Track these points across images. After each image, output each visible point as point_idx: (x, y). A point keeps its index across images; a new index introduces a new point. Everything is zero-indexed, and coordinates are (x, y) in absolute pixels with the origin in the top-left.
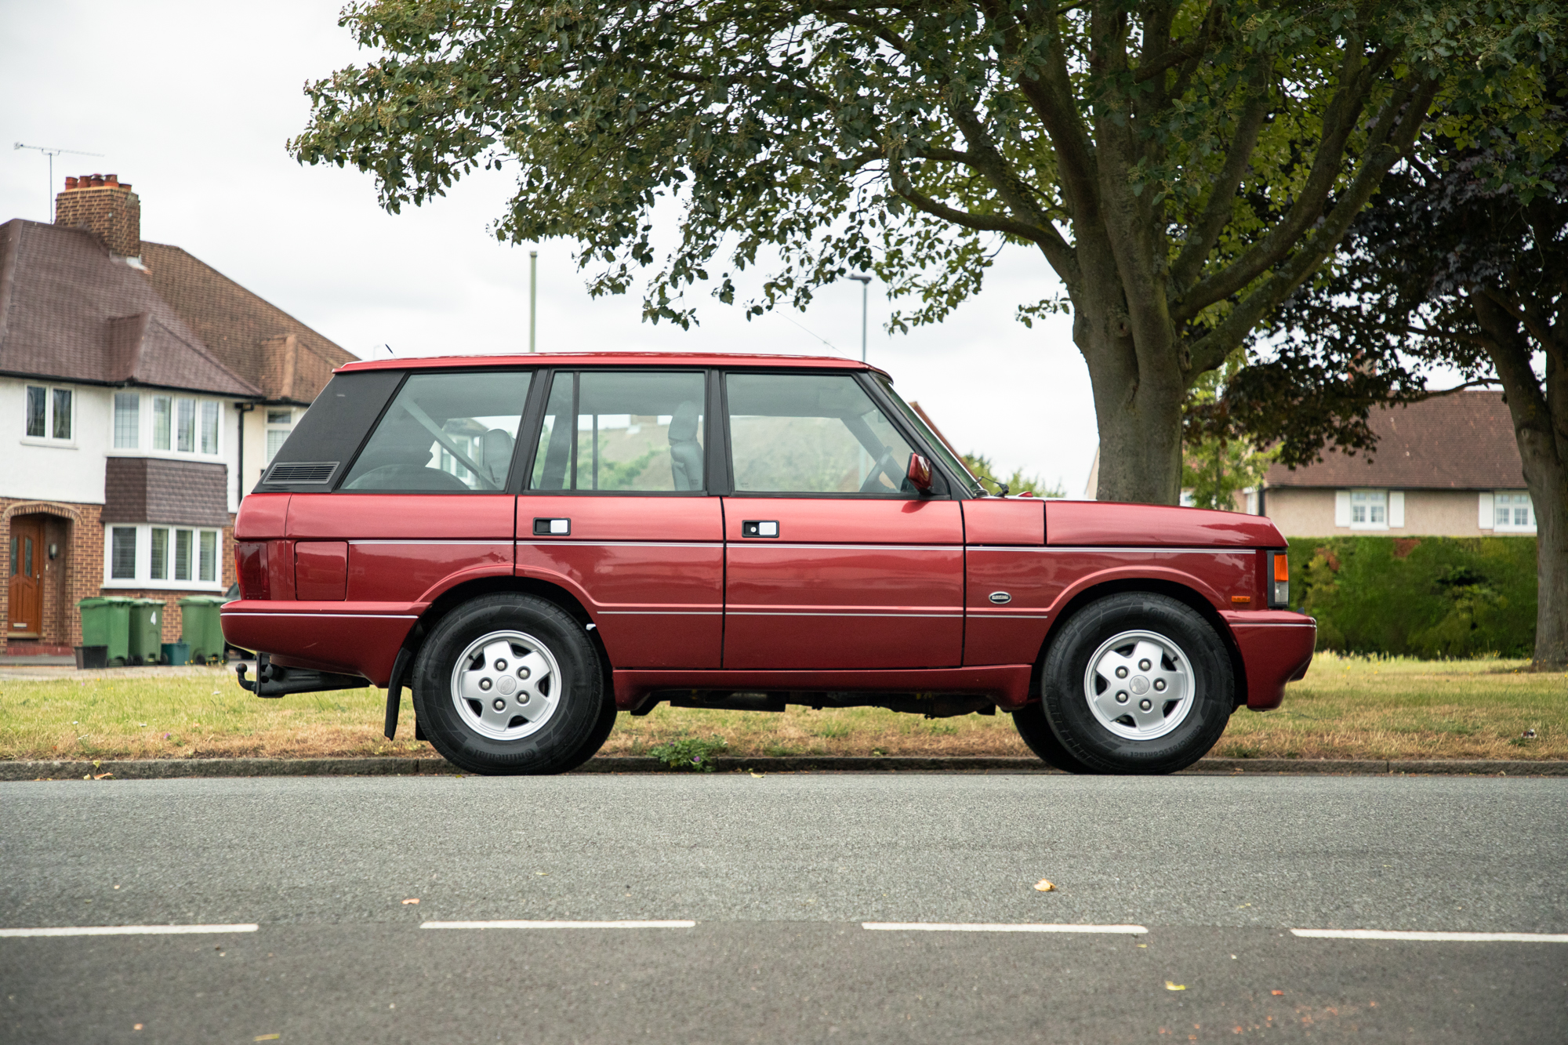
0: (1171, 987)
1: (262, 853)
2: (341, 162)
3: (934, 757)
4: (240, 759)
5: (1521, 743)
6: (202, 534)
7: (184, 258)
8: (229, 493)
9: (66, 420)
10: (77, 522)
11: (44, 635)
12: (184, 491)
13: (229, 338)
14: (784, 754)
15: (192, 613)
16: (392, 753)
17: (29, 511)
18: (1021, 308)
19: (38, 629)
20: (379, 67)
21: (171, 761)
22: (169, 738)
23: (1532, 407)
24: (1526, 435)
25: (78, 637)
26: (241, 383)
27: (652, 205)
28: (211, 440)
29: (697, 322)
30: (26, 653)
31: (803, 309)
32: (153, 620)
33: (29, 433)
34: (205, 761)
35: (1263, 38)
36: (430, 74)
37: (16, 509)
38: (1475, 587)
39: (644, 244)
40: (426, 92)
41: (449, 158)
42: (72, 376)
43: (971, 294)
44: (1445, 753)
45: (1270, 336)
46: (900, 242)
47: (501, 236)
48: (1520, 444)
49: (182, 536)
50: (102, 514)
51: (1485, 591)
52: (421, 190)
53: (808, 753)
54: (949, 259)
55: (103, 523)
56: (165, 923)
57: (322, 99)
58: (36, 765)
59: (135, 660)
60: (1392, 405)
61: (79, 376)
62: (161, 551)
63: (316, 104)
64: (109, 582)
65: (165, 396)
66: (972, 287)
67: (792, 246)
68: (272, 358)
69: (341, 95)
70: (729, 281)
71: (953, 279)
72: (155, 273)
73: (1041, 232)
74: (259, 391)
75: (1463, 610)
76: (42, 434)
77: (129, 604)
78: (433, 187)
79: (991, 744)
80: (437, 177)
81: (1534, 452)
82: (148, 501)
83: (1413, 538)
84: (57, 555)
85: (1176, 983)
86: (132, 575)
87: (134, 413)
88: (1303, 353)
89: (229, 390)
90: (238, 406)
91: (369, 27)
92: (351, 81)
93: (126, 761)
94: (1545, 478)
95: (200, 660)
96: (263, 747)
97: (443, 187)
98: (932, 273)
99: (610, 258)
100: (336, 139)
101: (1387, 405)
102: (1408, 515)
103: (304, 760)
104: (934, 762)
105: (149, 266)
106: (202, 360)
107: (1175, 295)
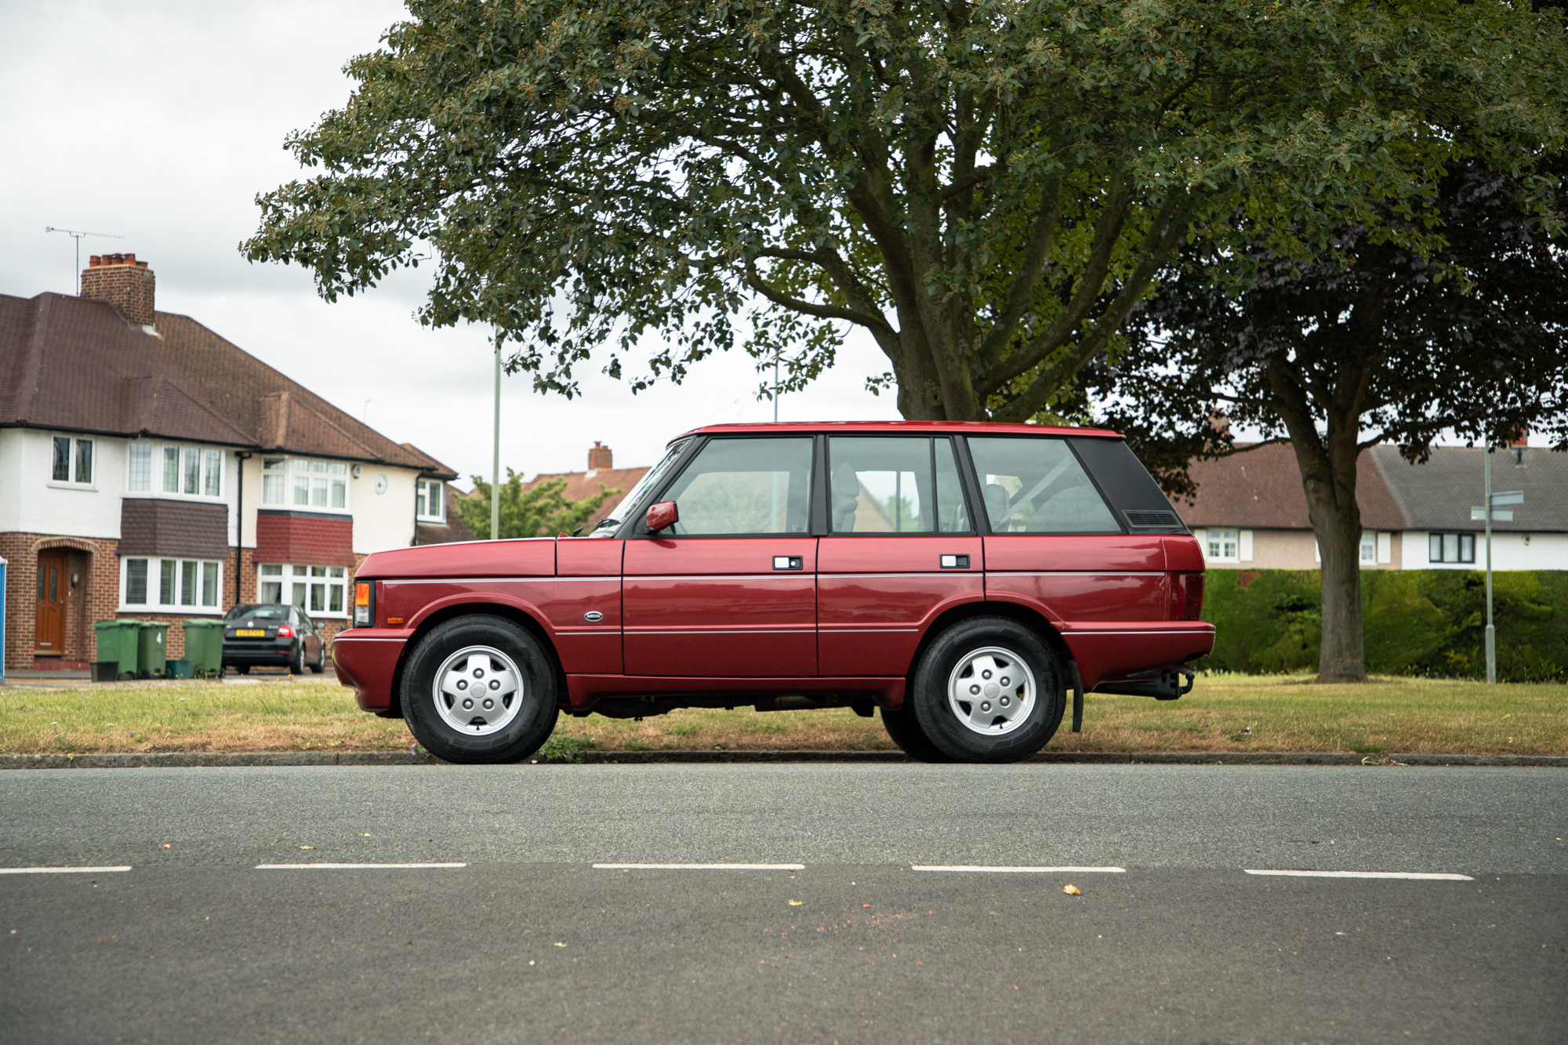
0: (792, 903)
1: (157, 818)
2: (286, 261)
3: (765, 751)
4: (189, 754)
5: (1238, 739)
6: (205, 564)
7: (193, 325)
8: (229, 530)
9: (87, 467)
10: (96, 555)
11: (67, 652)
12: (190, 528)
13: (231, 395)
14: (642, 749)
15: (193, 633)
16: (317, 748)
17: (54, 545)
18: (869, 380)
19: (61, 647)
20: (316, 183)
21: (132, 755)
22: (132, 736)
23: (1317, 461)
24: (1311, 485)
25: (95, 656)
26: (240, 434)
27: (554, 295)
28: (215, 484)
29: (580, 394)
30: (50, 669)
31: (679, 382)
32: (159, 639)
33: (55, 477)
34: (162, 754)
35: (1023, 170)
36: (359, 187)
37: (42, 543)
38: (1306, 613)
39: (547, 328)
40: (354, 203)
41: (377, 255)
42: (92, 428)
43: (825, 368)
44: (1177, 747)
45: (1102, 400)
46: (766, 324)
47: (424, 321)
48: (1307, 492)
49: (188, 569)
50: (118, 548)
51: (1314, 616)
52: (354, 283)
53: (661, 749)
54: (807, 338)
55: (119, 556)
56: (62, 866)
57: (270, 208)
58: (20, 758)
59: (142, 674)
60: (1206, 459)
61: (99, 428)
62: (170, 581)
63: (265, 212)
64: (123, 606)
65: (171, 445)
66: (827, 362)
67: (672, 328)
68: (268, 413)
69: (286, 205)
70: (616, 360)
71: (811, 355)
72: (167, 338)
73: (871, 319)
74: (256, 442)
75: (1296, 632)
76: (66, 478)
77: (138, 625)
78: (365, 280)
79: (812, 740)
80: (367, 272)
81: (1318, 500)
82: (158, 536)
83: (1253, 570)
84: (78, 583)
85: (796, 900)
86: (143, 601)
87: (147, 460)
88: (1127, 415)
89: (230, 440)
90: (238, 454)
91: (309, 149)
92: (295, 194)
93: (96, 754)
94: (1327, 521)
95: (198, 674)
96: (210, 744)
97: (374, 279)
98: (794, 350)
99: (519, 338)
100: (280, 242)
101: (1202, 458)
102: (1256, 551)
103: (244, 754)
104: (764, 755)
105: (162, 333)
106: (207, 414)
107: (981, 372)
